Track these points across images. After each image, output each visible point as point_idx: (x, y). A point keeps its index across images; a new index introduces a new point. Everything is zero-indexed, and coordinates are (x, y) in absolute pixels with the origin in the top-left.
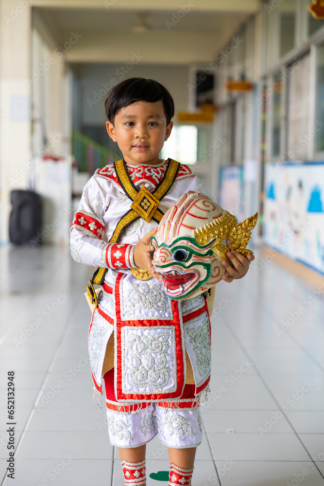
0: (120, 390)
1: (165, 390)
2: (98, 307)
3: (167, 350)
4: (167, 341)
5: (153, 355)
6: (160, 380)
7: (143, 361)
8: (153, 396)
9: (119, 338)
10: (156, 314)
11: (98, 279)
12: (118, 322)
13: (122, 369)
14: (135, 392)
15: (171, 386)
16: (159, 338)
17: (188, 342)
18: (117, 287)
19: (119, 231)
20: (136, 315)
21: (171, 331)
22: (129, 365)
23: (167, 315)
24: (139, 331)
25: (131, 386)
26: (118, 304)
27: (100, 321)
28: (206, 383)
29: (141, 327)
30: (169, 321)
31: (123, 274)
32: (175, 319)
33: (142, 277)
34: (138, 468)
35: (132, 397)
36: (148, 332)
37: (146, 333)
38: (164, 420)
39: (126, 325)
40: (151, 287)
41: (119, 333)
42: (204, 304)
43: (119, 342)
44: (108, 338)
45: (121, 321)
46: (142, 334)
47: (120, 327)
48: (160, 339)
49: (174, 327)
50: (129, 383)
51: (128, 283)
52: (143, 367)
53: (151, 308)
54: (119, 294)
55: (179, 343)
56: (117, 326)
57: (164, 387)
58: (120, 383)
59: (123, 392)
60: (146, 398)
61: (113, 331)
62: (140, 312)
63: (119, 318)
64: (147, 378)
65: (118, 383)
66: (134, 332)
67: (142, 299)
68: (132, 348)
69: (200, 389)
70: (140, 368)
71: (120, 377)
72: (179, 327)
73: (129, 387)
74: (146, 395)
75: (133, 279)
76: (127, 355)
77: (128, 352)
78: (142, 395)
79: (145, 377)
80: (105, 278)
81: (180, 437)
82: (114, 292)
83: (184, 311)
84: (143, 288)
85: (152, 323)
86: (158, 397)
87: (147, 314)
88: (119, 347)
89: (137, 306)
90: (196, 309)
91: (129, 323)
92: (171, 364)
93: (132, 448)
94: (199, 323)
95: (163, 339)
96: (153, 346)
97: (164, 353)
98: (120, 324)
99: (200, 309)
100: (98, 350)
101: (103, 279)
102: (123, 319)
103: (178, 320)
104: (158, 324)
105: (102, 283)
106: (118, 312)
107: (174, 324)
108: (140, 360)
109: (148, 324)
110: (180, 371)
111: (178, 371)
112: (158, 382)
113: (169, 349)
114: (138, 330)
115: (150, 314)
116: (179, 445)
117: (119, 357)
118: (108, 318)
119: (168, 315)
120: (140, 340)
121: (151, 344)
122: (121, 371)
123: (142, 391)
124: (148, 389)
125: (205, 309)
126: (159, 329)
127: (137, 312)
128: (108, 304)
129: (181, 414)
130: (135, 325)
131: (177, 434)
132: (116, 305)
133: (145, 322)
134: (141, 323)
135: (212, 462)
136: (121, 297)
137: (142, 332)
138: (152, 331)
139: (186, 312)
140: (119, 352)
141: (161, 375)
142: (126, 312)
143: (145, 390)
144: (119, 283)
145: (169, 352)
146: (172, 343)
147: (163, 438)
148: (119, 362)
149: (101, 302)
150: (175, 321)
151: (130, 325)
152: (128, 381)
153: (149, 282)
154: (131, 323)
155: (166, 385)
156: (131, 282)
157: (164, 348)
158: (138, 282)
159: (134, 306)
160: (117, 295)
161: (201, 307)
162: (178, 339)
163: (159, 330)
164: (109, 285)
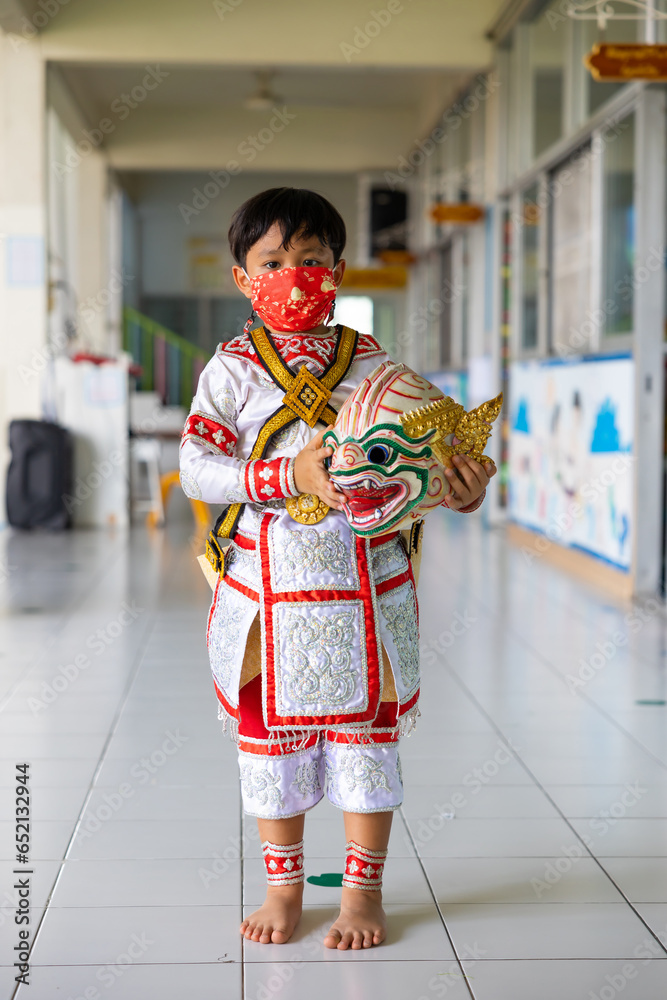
0: (272, 710)
1: (348, 708)
2: (225, 575)
3: (352, 640)
4: (351, 626)
5: (328, 649)
6: (339, 690)
7: (310, 659)
8: (328, 719)
9: (269, 622)
10: (332, 580)
11: (225, 528)
12: (268, 596)
13: (276, 674)
14: (297, 712)
15: (359, 701)
16: (337, 621)
17: (384, 629)
18: (264, 538)
19: (262, 443)
20: (297, 583)
21: (356, 609)
22: (288, 668)
23: (349, 582)
24: (304, 610)
25: (291, 702)
26: (265, 564)
27: (230, 597)
28: (414, 699)
29: (306, 603)
30: (354, 592)
31: (272, 515)
32: (364, 588)
33: (307, 519)
34: (292, 854)
35: (292, 720)
36: (318, 611)
37: (315, 612)
38: (338, 765)
39: (281, 600)
40: (322, 535)
41: (269, 614)
42: (406, 568)
43: (270, 629)
44: (250, 625)
45: (271, 594)
46: (310, 615)
47: (271, 605)
48: (340, 623)
49: (362, 603)
50: (287, 698)
51: (283, 529)
52: (312, 671)
53: (323, 570)
54: (267, 549)
55: (370, 629)
56: (266, 603)
57: (347, 703)
58: (271, 698)
59: (278, 713)
60: (317, 722)
61: (259, 612)
62: (305, 578)
63: (268, 589)
64: (318, 689)
65: (268, 698)
66: (296, 611)
67: (307, 556)
68: (291, 639)
69: (405, 708)
70: (306, 672)
71: (272, 688)
72: (371, 602)
73: (288, 705)
74: (318, 718)
75: (291, 524)
76: (283, 650)
77: (284, 646)
78: (311, 718)
79: (314, 688)
80: (240, 525)
81: (366, 793)
82: (258, 547)
83: (377, 577)
84: (309, 537)
85: (325, 596)
86: (338, 720)
87: (316, 581)
88: (270, 637)
89: (298, 567)
90: (396, 575)
91: (286, 597)
92: (357, 663)
93: (282, 820)
94: (400, 596)
95: (344, 622)
96: (328, 634)
97: (346, 646)
98: (271, 599)
99: (402, 575)
100: (231, 648)
101: (236, 526)
102: (276, 589)
103: (369, 591)
104: (336, 596)
105: (234, 535)
106: (266, 579)
107: (362, 597)
108: (306, 658)
109: (318, 598)
110: (373, 676)
111: (370, 676)
112: (337, 694)
113: (354, 640)
114: (302, 608)
115: (322, 581)
116: (365, 807)
117: (270, 655)
118: (247, 592)
119: (351, 583)
120: (305, 625)
121: (324, 630)
122: (273, 677)
123: (309, 711)
124: (319, 707)
125: (408, 576)
126: (338, 605)
127: (299, 578)
128: (246, 568)
129: (369, 753)
130: (296, 600)
131: (361, 788)
132: (263, 566)
133: (314, 595)
134: (307, 595)
135: (417, 860)
136: (271, 553)
137: (308, 611)
138: (325, 609)
139: (380, 578)
140: (270, 646)
141: (342, 684)
142: (281, 579)
143: (316, 709)
144: (266, 530)
145: (354, 645)
146: (360, 629)
147: (337, 797)
148: (271, 662)
149: (232, 567)
150: (363, 592)
151: (288, 600)
152: (286, 694)
153: (317, 528)
154: (290, 597)
155: (350, 700)
156: (288, 527)
157: (346, 637)
158: (299, 527)
159: (294, 567)
160: (265, 551)
161: (403, 571)
162: (368, 622)
163: (337, 608)
164: (247, 536)
